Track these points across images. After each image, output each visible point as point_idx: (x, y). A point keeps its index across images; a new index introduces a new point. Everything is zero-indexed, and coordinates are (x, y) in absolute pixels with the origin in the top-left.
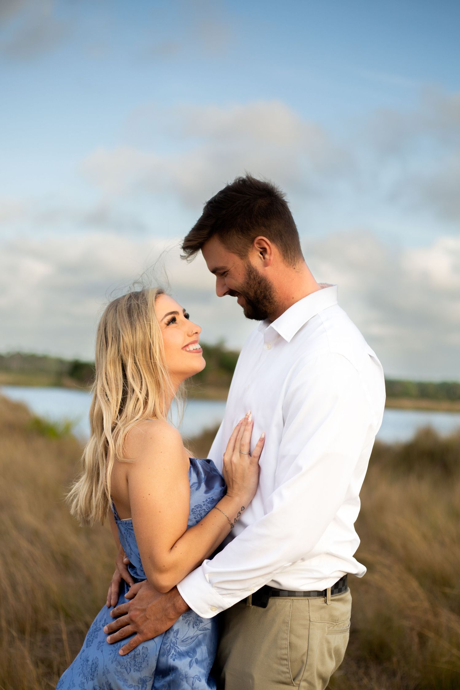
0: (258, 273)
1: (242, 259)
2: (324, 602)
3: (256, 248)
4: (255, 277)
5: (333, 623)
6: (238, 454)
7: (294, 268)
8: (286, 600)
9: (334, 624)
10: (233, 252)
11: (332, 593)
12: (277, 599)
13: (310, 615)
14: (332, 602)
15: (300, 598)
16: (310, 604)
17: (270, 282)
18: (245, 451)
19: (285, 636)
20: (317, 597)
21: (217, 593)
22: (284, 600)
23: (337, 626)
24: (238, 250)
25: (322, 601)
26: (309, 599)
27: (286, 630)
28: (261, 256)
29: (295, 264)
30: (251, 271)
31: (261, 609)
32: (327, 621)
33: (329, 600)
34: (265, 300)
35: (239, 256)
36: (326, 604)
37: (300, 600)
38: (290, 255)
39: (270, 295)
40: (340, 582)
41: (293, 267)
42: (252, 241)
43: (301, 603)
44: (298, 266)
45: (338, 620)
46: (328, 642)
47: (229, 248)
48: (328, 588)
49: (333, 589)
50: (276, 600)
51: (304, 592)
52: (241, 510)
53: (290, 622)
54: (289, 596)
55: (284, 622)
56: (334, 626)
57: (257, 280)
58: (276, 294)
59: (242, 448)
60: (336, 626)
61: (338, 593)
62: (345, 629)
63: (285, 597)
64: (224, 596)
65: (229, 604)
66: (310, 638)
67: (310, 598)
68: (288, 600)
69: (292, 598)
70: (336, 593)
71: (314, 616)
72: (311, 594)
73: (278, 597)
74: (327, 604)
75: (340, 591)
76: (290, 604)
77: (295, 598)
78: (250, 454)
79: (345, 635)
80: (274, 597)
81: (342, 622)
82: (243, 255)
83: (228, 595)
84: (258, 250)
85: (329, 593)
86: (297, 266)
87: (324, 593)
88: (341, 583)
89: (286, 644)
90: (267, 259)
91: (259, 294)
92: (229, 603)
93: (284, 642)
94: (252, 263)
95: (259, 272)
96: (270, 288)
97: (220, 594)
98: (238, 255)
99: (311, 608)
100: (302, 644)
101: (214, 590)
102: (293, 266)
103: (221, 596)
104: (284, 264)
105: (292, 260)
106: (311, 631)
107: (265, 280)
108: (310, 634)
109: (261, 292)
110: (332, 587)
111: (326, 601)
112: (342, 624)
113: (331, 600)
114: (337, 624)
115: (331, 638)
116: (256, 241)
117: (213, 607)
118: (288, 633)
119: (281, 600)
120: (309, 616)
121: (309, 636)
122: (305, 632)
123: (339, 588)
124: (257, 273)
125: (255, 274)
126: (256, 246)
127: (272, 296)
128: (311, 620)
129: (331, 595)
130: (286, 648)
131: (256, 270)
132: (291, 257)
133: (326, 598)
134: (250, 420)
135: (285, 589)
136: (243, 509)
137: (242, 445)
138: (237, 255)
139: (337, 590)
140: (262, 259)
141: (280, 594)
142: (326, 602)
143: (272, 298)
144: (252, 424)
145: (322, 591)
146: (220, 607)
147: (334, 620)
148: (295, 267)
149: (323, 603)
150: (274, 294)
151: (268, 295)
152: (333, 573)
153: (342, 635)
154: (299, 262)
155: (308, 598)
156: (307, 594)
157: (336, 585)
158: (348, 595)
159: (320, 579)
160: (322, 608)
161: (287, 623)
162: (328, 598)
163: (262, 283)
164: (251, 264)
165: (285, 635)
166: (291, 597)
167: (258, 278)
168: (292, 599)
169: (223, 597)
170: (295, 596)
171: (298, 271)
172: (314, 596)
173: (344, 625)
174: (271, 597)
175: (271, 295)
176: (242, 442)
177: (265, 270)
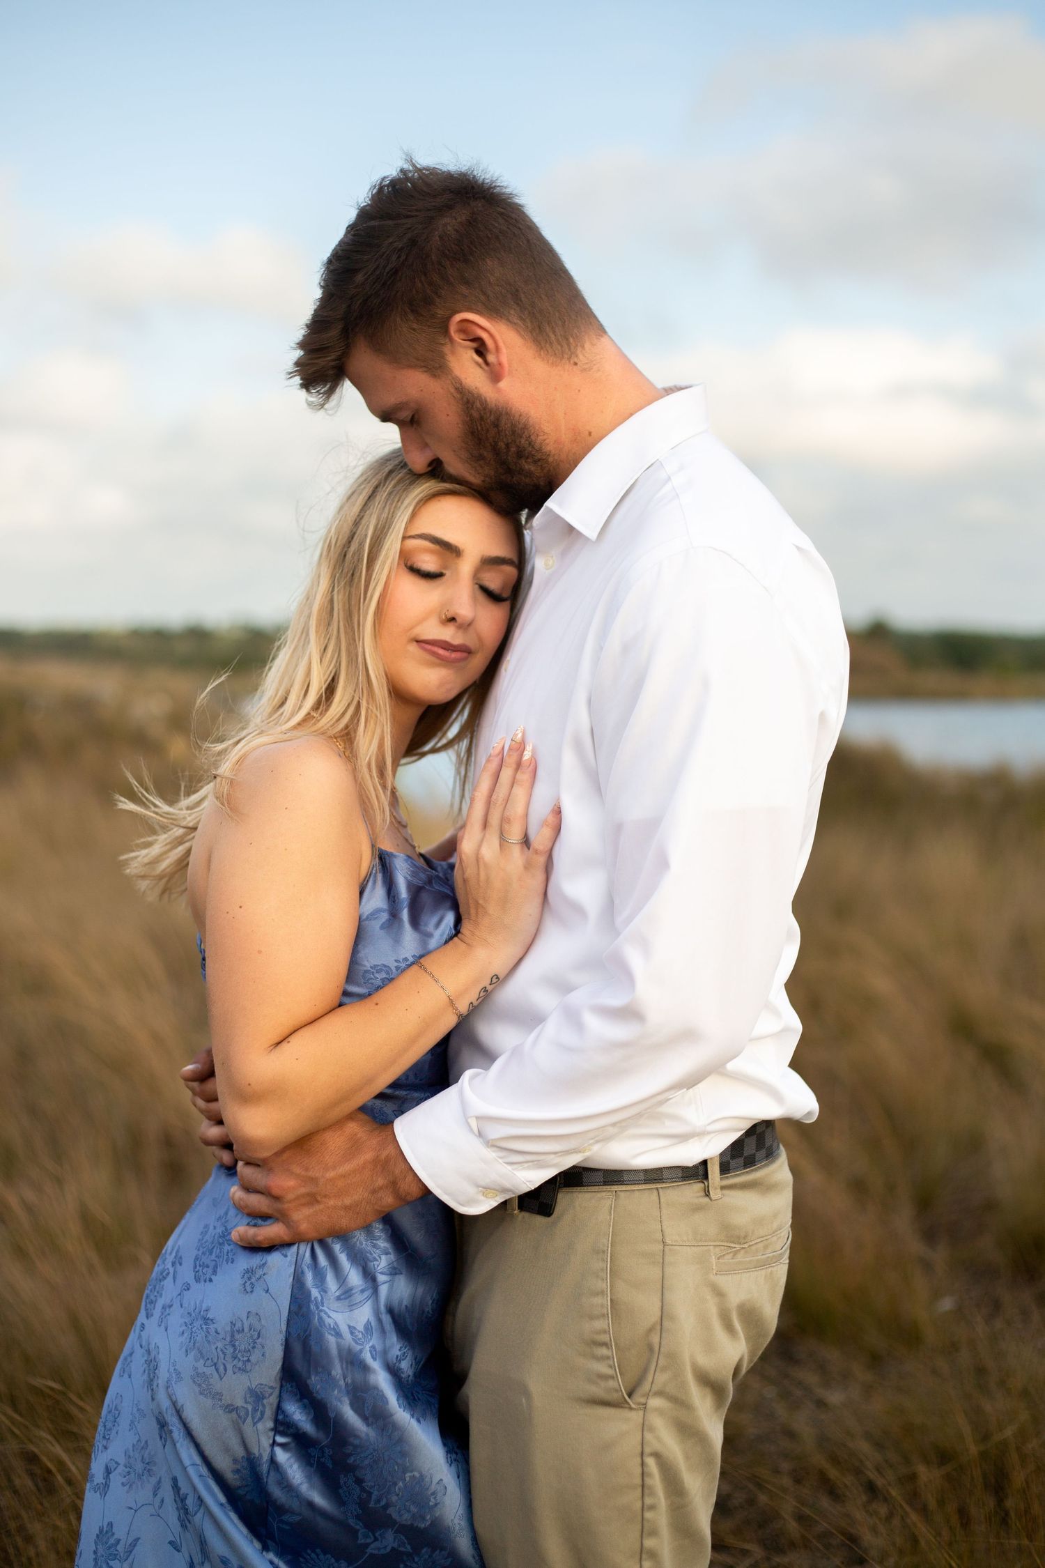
0: (486, 401)
1: (434, 376)
2: (703, 1194)
3: (460, 344)
4: (482, 413)
5: (732, 1245)
6: (495, 841)
7: (576, 364)
8: (599, 1195)
9: (736, 1246)
10: (410, 367)
11: (725, 1169)
12: (577, 1193)
13: (664, 1227)
14: (726, 1192)
15: (637, 1187)
16: (662, 1200)
17: (520, 415)
18: (515, 835)
19: (600, 1285)
20: (682, 1181)
21: (500, 1161)
22: (593, 1194)
23: (746, 1252)
24: (418, 360)
25: (699, 1192)
26: (660, 1190)
27: (602, 1270)
28: (479, 360)
29: (573, 354)
30: (468, 402)
31: (540, 1220)
32: (715, 1241)
33: (716, 1189)
34: (523, 462)
35: (426, 372)
36: (707, 1199)
37: (637, 1192)
38: (552, 336)
39: (530, 444)
40: (746, 1140)
41: (572, 362)
42: (446, 331)
43: (639, 1199)
44: (584, 355)
45: (745, 1237)
46: (719, 1294)
47: (397, 359)
48: (711, 1159)
49: (727, 1158)
50: (575, 1195)
51: (646, 1171)
52: (489, 983)
53: (609, 1249)
54: (606, 1183)
55: (599, 1252)
56: (735, 1253)
57: (489, 421)
58: (545, 437)
59: (506, 826)
60: (743, 1251)
61: (744, 1169)
62: (768, 1257)
63: (597, 1187)
64: (515, 1166)
65: (528, 1183)
66: (665, 1286)
67: (664, 1185)
68: (604, 1194)
69: (615, 1188)
70: (736, 1169)
71: (676, 1229)
72: (665, 1175)
73: (579, 1188)
74: (711, 1199)
75: (750, 1162)
76: (609, 1202)
77: (624, 1188)
78: (526, 842)
79: (771, 1273)
80: (570, 1189)
81: (759, 1240)
82: (436, 366)
83: (526, 1165)
84: (466, 347)
85: (714, 1170)
86: (581, 356)
87: (701, 1171)
88: (752, 1141)
89: (602, 1306)
90: (493, 363)
91: (505, 451)
92: (529, 1181)
93: (598, 1300)
94: (464, 381)
95: (488, 399)
96: (525, 427)
97: (504, 1163)
98: (425, 369)
99: (664, 1211)
100: (646, 1305)
101: (491, 1154)
102: (569, 359)
103: (509, 1167)
104: (543, 360)
105: (562, 347)
106: (667, 1270)
107: (507, 414)
108: (665, 1276)
109: (507, 445)
110: (722, 1155)
111: (708, 1191)
112: (761, 1245)
113: (723, 1188)
114: (746, 1246)
115: (724, 1282)
116: (453, 328)
117: (486, 1190)
118: (607, 1277)
119: (588, 1196)
120: (662, 1231)
121: (665, 1282)
122: (655, 1272)
123: (746, 1153)
124: (484, 404)
125: (478, 405)
126: (457, 337)
127: (537, 446)
128: (668, 1241)
129: (721, 1174)
130: (603, 1315)
131: (479, 397)
132: (558, 340)
133: (706, 1184)
134: (527, 755)
135: (597, 1167)
136: (494, 980)
137: (504, 820)
138: (421, 370)
139: (741, 1161)
140: (484, 365)
141: (585, 1180)
142: (707, 1193)
143: (540, 450)
144: (532, 767)
145: (695, 1167)
146: (504, 1190)
147: (734, 1238)
148: (576, 360)
149: (701, 1196)
150: (540, 438)
151: (526, 446)
152: (715, 1121)
153: (759, 1272)
154: (583, 347)
155: (659, 1186)
156: (654, 1176)
157: (736, 1149)
158: (780, 1171)
159: (683, 1138)
160: (698, 1209)
161: (604, 1252)
162: (713, 1183)
163: (503, 423)
164: (464, 383)
165: (600, 1282)
166: (614, 1186)
167: (488, 415)
168: (616, 1191)
169: (513, 1170)
170: (621, 1182)
171: (585, 366)
172: (672, 1180)
173: (766, 1247)
174: (565, 1190)
175: (533, 443)
176: (507, 813)
177: (499, 391)
